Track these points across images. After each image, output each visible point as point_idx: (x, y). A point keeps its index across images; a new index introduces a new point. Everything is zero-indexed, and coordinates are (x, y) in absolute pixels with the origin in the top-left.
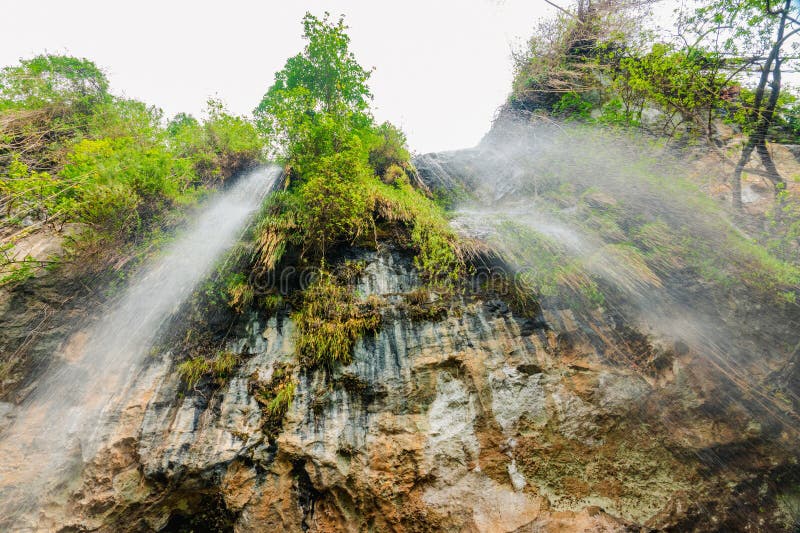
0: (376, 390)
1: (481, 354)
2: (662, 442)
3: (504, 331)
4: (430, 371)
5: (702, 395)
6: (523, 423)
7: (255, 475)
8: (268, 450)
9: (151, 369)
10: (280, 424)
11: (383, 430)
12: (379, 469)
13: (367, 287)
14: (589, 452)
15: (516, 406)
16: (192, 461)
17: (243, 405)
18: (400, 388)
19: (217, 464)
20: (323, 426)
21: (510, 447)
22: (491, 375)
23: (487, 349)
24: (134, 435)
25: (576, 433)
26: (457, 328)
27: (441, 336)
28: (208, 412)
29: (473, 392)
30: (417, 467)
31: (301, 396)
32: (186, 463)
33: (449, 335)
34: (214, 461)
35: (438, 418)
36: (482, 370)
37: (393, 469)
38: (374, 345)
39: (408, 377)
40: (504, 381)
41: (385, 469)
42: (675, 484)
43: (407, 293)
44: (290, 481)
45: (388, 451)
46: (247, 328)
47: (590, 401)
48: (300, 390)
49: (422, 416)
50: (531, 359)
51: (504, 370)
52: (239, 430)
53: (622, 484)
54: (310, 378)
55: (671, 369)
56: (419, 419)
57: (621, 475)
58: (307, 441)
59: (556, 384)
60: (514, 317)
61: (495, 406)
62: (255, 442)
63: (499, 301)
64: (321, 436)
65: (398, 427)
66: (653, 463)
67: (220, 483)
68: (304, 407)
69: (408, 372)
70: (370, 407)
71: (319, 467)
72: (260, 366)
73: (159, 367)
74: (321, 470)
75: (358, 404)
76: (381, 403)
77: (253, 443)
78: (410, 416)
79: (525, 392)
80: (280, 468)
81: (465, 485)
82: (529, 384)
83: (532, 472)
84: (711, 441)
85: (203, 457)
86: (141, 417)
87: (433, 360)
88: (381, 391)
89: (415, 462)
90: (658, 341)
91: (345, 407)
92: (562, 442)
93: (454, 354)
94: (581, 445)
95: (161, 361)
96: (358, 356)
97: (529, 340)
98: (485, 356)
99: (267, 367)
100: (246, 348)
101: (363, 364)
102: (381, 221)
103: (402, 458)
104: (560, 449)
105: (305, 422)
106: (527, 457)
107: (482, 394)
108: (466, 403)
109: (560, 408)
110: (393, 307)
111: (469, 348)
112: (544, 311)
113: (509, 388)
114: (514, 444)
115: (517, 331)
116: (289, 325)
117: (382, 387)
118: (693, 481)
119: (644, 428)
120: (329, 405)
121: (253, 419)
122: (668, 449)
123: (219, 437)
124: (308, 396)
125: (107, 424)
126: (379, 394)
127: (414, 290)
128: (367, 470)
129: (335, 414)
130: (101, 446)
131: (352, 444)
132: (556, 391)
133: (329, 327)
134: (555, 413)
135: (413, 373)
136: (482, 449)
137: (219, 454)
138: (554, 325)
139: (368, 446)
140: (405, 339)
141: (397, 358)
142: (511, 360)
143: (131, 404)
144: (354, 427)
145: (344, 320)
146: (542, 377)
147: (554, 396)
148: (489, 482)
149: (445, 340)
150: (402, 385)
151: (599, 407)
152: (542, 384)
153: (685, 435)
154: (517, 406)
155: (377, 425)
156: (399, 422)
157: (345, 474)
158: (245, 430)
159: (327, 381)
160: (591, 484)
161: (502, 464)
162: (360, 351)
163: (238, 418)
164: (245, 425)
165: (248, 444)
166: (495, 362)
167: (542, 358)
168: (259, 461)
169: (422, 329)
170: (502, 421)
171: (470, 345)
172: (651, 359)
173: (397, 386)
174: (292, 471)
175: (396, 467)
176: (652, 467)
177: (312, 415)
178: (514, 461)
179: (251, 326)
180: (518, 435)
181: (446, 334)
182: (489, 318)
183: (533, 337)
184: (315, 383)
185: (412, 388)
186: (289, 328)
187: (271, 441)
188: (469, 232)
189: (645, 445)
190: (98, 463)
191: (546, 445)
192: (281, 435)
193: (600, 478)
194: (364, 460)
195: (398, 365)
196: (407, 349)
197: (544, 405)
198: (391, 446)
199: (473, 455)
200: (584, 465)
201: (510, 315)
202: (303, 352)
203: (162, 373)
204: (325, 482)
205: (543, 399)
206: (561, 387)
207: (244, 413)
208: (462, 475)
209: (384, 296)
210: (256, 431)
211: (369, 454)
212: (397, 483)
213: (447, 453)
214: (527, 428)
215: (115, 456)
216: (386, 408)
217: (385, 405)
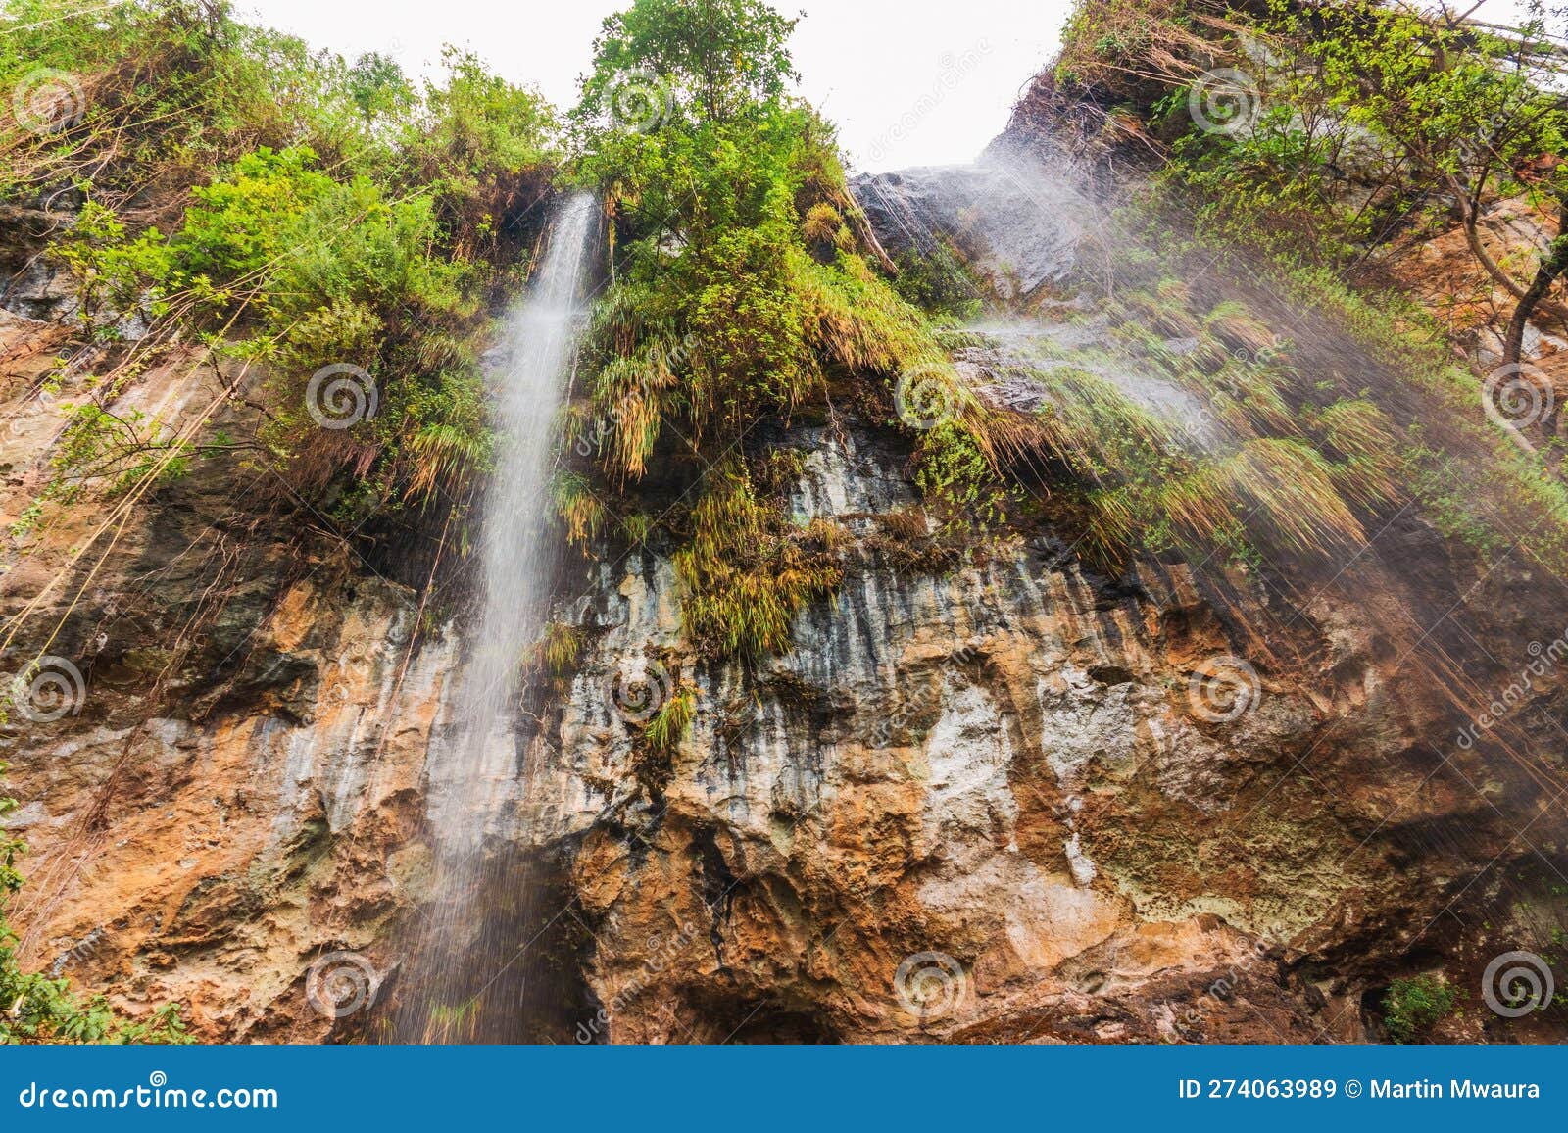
0: (834, 704)
1: (1024, 644)
2: (1331, 808)
3: (1064, 598)
4: (930, 671)
5: (1409, 731)
6: (1095, 768)
7: (627, 852)
8: (650, 811)
9: (424, 655)
10: (667, 765)
11: (850, 777)
12: (844, 845)
13: (807, 500)
14: (1205, 823)
15: (1084, 740)
16: (523, 833)
17: (598, 728)
18: (877, 701)
19: (566, 836)
20: (743, 768)
21: (1071, 812)
22: (1042, 684)
23: (1034, 633)
24: (414, 784)
25: (1185, 789)
26: (978, 591)
27: (950, 604)
28: (538, 741)
29: (1008, 713)
30: (910, 843)
31: (701, 712)
32: (514, 838)
33: (963, 604)
34: (560, 833)
35: (944, 755)
36: (1025, 673)
37: (868, 845)
38: (827, 618)
39: (892, 681)
40: (1063, 696)
41: (855, 846)
42: (1347, 877)
43: (883, 512)
44: (688, 863)
45: (857, 814)
46: (589, 576)
47: (1215, 736)
48: (699, 701)
49: (914, 751)
50: (1113, 656)
51: (1065, 674)
52: (596, 774)
53: (1257, 875)
54: (716, 680)
55: (1360, 683)
56: (911, 755)
57: (1256, 862)
58: (716, 796)
59: (1156, 703)
60: (1083, 572)
61: (1047, 738)
62: (626, 796)
63: (1056, 540)
64: (741, 786)
65: (875, 771)
66: (1313, 843)
67: (570, 867)
68: (708, 732)
69: (891, 671)
70: (825, 734)
71: (740, 841)
72: (622, 652)
73: (438, 652)
74: (744, 846)
75: (804, 729)
76: (843, 727)
77: (622, 798)
78: (894, 750)
79: (1101, 715)
80: (672, 841)
81: (989, 874)
82: (1110, 701)
83: (1108, 855)
84: (1416, 810)
85: (541, 827)
86: (423, 751)
87: (937, 649)
88: (845, 705)
89: (906, 834)
90: (1343, 634)
91: (780, 733)
92: (1159, 804)
93: (975, 640)
94: (1191, 809)
95: (439, 639)
96: (799, 638)
97: (1111, 618)
98: (1030, 648)
99: (634, 654)
100: (591, 615)
101: (809, 653)
102: (833, 367)
103: (885, 826)
104: (1156, 816)
105: (711, 760)
106: (1099, 828)
107: (1025, 717)
108: (995, 731)
109: (1161, 747)
110: (859, 544)
111: (1000, 630)
112: (1138, 564)
113: (1073, 709)
114: (1076, 805)
115: (1089, 601)
116: (667, 571)
117: (846, 699)
118: (1377, 874)
119: (1302, 783)
120: (753, 730)
121: (618, 754)
122: (1342, 820)
123: (564, 787)
124: (715, 712)
125: (363, 764)
126: (840, 711)
127: (897, 509)
128: (823, 848)
129: (763, 746)
130: (359, 805)
131: (796, 801)
132: (1154, 715)
133: (747, 583)
134: (1153, 755)
135: (901, 674)
136: (1021, 813)
137: (567, 820)
138: (1156, 594)
139: (825, 805)
140: (886, 610)
141: (869, 644)
142: (1078, 655)
143: (400, 726)
144: (799, 770)
145: (775, 572)
146: (1131, 690)
147: (1151, 724)
148: (1032, 870)
149: (958, 611)
150: (879, 695)
151: (1229, 746)
152: (1132, 702)
153: (1373, 799)
154: (1086, 740)
155: (839, 767)
156: (875, 762)
157: (785, 853)
158: (606, 774)
159: (747, 687)
160: (1204, 876)
161: (1055, 840)
162: (804, 630)
163: (591, 750)
164: (605, 764)
165: (615, 801)
166: (1049, 659)
167: (1133, 654)
168: (633, 828)
169: (914, 589)
170: (1059, 767)
171: (1004, 625)
172: (1328, 665)
173: (871, 697)
174: (691, 845)
175: (874, 842)
176: (1310, 849)
177: (724, 748)
178: (1076, 836)
179: (597, 572)
180: (1086, 790)
181: (958, 601)
182: (1036, 573)
183: (1118, 613)
184: (726, 689)
185: (898, 701)
186: (668, 577)
187: (655, 795)
188: (997, 392)
189: (1302, 813)
190: (357, 834)
191: (1132, 810)
192: (670, 784)
193: (1221, 867)
194: (818, 829)
195: (872, 656)
196: (889, 628)
197: (1133, 739)
198: (863, 805)
199: (1004, 824)
200: (1195, 844)
201: (1075, 568)
202: (701, 630)
203: (445, 664)
204: (751, 866)
205: (1133, 730)
206: (1165, 709)
207: (601, 742)
208: (985, 857)
209: (842, 519)
210: (625, 776)
211: (827, 820)
212: (875, 869)
213: (961, 818)
214: (1101, 780)
215: (385, 822)
216: (852, 736)
217: (851, 730)
